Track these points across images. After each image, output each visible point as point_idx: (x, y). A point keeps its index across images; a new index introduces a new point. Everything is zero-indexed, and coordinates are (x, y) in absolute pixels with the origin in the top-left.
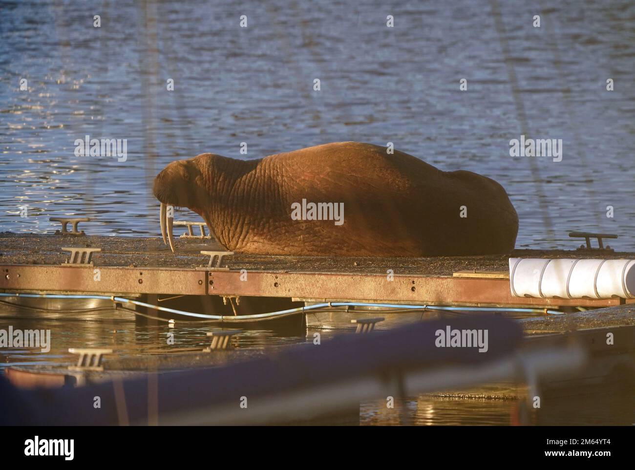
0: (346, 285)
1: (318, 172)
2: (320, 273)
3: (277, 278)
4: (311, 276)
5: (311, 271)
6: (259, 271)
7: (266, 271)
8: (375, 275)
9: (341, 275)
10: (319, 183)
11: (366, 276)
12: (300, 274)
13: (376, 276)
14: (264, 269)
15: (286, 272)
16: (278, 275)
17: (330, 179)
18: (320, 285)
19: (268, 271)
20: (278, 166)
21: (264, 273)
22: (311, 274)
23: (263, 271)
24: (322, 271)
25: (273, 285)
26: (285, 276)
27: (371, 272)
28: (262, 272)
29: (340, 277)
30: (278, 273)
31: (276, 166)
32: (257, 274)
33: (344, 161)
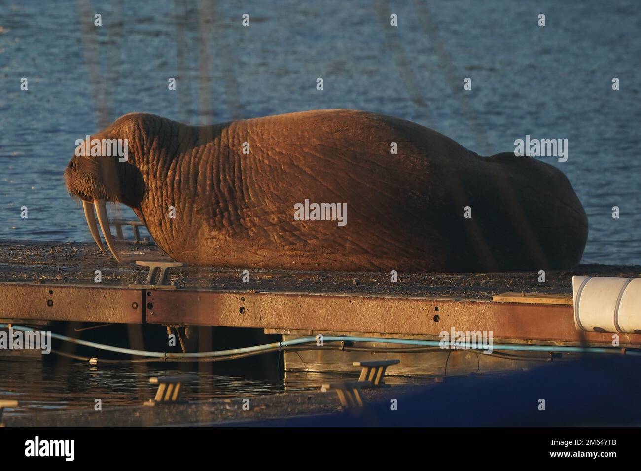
0: (341, 312)
1: (300, 144)
2: (305, 293)
3: (243, 300)
4: (292, 299)
5: (291, 290)
6: (218, 291)
7: (227, 291)
8: (382, 297)
9: (333, 297)
10: (301, 158)
11: (370, 299)
12: (277, 295)
13: (383, 299)
14: (225, 288)
15: (257, 292)
16: (245, 296)
17: (318, 155)
18: (305, 311)
19: (231, 291)
20: (240, 134)
21: (226, 293)
22: (292, 296)
23: (224, 291)
24: (307, 292)
25: (238, 310)
26: (255, 298)
27: (376, 292)
28: (222, 292)
29: (333, 300)
30: (245, 294)
31: (238, 134)
32: (215, 294)
33: (337, 131)
